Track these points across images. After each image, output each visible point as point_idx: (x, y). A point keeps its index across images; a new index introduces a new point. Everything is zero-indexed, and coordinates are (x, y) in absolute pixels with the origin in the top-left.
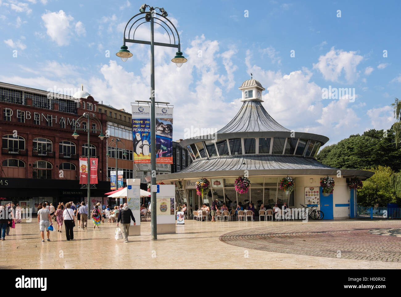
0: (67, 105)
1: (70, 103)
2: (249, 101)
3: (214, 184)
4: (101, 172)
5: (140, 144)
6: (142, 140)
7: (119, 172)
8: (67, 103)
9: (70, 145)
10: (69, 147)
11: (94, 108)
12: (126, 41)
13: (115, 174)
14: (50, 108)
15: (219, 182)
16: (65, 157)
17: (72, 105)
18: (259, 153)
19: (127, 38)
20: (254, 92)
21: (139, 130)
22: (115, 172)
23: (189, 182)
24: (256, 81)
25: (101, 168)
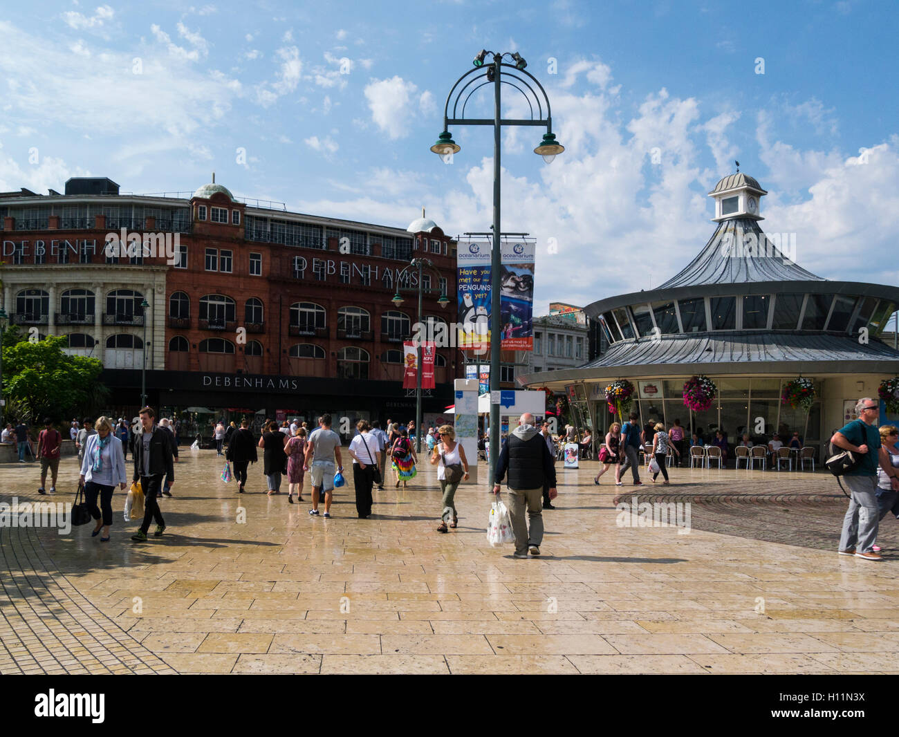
0: (397, 246)
1: (401, 242)
2: (731, 220)
3: (645, 391)
4: (454, 367)
5: (471, 313)
6: (475, 306)
7: (482, 367)
8: (397, 242)
9: (400, 319)
10: (398, 322)
11: (443, 248)
12: (448, 122)
13: (475, 372)
14: (368, 253)
15: (655, 387)
16: (390, 340)
17: (405, 246)
18: (743, 328)
19: (450, 117)
20: (742, 201)
21: (470, 288)
22: (475, 367)
23: (596, 387)
24: (745, 177)
25: (455, 361)
